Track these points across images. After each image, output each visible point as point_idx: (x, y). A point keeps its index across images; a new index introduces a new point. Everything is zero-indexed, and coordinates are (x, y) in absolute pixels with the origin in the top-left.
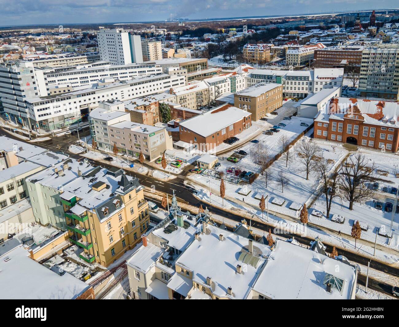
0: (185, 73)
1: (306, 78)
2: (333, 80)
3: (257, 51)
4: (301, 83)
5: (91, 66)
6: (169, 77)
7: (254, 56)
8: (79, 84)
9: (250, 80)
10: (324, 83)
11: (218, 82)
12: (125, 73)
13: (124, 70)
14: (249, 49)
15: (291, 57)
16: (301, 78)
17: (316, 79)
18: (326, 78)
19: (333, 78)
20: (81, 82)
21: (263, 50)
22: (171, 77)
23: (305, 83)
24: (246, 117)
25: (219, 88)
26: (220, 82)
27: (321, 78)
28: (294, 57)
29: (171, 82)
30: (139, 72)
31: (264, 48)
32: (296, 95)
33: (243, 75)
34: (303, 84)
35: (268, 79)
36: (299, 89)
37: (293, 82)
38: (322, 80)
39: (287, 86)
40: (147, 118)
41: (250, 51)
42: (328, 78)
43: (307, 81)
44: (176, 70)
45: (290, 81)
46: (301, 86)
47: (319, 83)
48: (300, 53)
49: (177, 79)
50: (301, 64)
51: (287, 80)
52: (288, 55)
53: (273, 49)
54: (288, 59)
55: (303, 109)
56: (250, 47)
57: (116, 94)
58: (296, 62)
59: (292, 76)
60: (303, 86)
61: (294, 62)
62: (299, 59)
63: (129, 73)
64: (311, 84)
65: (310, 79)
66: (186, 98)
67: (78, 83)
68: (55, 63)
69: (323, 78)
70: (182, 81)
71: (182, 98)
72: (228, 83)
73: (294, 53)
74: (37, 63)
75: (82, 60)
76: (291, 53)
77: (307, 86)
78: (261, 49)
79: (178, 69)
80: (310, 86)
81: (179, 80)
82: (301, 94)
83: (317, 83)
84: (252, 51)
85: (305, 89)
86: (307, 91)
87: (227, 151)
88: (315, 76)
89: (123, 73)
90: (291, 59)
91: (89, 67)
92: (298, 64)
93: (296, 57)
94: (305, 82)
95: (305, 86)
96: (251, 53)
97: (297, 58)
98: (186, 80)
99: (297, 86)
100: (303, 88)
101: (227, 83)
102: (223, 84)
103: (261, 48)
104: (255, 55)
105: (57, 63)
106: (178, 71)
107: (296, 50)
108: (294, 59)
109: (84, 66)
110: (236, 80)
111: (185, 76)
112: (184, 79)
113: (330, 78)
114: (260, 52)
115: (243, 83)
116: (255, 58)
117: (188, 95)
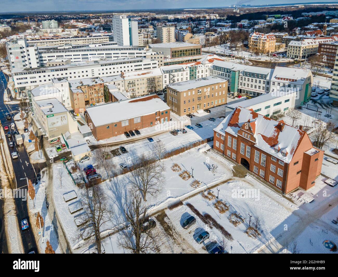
0: (161, 58)
1: (263, 76)
2: (293, 82)
3: (260, 40)
4: (258, 81)
5: (101, 45)
6: (141, 61)
7: (257, 46)
8: (81, 60)
9: (212, 71)
10: (281, 84)
11: (174, 71)
12: (117, 54)
13: (118, 50)
14: (253, 37)
15: (293, 49)
16: (257, 76)
17: (273, 79)
18: (284, 79)
19: (293, 80)
20: (82, 58)
21: (266, 40)
22: (143, 61)
23: (262, 82)
24: (161, 111)
25: (174, 76)
26: (176, 71)
27: (279, 78)
28: (296, 49)
29: (143, 65)
30: (129, 53)
31: (268, 38)
32: (253, 93)
33: (206, 65)
34: (260, 82)
35: (227, 72)
36: (256, 87)
37: (250, 78)
38: (280, 81)
39: (244, 82)
40: (78, 98)
41: (254, 40)
42: (287, 79)
43: (264, 80)
44: (153, 54)
45: (247, 78)
46: (258, 84)
47: (276, 83)
48: (302, 46)
49: (149, 63)
50: (304, 57)
51: (244, 76)
52: (290, 47)
53: (284, 39)
54: (290, 51)
55: (227, 112)
56: (254, 36)
57: (87, 71)
58: (297, 54)
59: (249, 73)
60: (260, 85)
61: (295, 54)
62: (301, 52)
63: (121, 53)
64: (268, 83)
65: (268, 78)
66: (135, 83)
67: (80, 58)
68: (84, 41)
69: (282, 79)
70: (154, 66)
71: (131, 82)
72: (187, 72)
73: (297, 45)
74: (71, 40)
75: (105, 40)
76: (293, 45)
77: (264, 85)
78: (264, 39)
79: (155, 54)
80: (268, 86)
81: (151, 64)
82: (258, 93)
83: (274, 83)
84: (256, 40)
85: (261, 88)
86: (264, 91)
87: (114, 145)
88: (274, 76)
89: (124, 53)
90: (292, 51)
91: (99, 46)
92: (300, 57)
93: (298, 49)
94: (262, 80)
95: (262, 85)
96: (255, 42)
97: (299, 51)
98: (159, 65)
99: (254, 84)
100: (259, 87)
101: (185, 72)
102: (180, 73)
103: (265, 37)
104: (258, 44)
105: (85, 41)
106: (155, 56)
107: (300, 42)
108: (295, 52)
109: (95, 45)
110: (197, 70)
111: (158, 61)
112: (157, 64)
113: (290, 80)
114: (263, 41)
115: (206, 73)
116: (258, 47)
117: (138, 80)
